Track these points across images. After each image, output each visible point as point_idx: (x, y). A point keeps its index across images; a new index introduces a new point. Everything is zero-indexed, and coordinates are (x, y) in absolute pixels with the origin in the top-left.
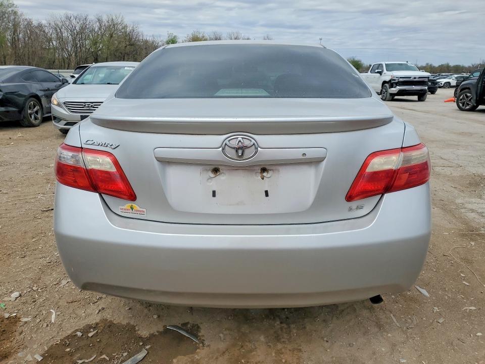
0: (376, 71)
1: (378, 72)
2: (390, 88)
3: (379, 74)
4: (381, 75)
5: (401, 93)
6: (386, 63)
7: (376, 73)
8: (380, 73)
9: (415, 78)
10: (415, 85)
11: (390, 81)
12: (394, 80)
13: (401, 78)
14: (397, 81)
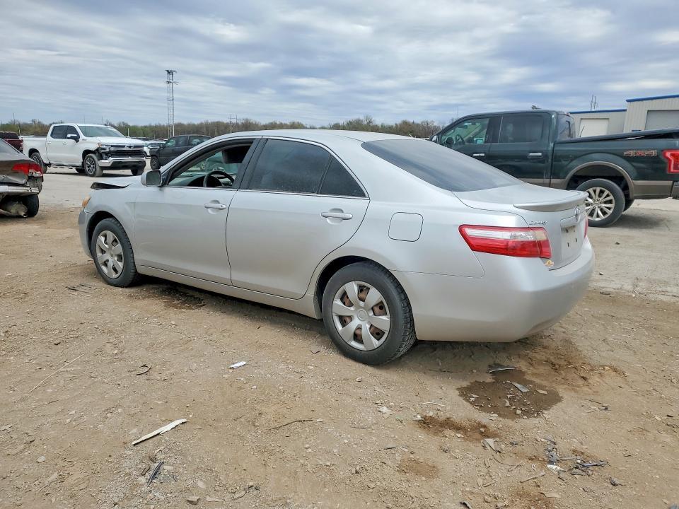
0: (69, 136)
1: (72, 138)
2: (99, 160)
3: (73, 141)
4: (77, 141)
5: (115, 166)
6: (79, 125)
7: (68, 138)
8: (77, 139)
9: (130, 147)
10: (130, 156)
11: (97, 150)
12: (104, 149)
13: (112, 146)
14: (108, 150)
